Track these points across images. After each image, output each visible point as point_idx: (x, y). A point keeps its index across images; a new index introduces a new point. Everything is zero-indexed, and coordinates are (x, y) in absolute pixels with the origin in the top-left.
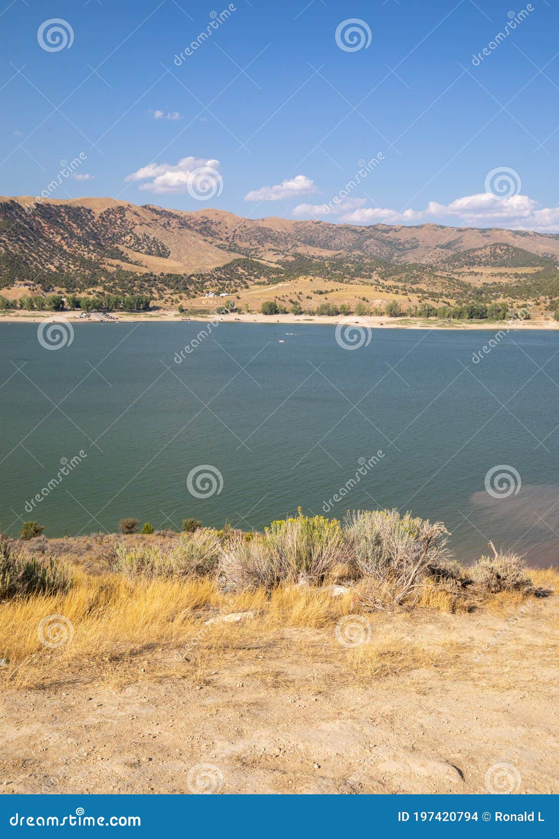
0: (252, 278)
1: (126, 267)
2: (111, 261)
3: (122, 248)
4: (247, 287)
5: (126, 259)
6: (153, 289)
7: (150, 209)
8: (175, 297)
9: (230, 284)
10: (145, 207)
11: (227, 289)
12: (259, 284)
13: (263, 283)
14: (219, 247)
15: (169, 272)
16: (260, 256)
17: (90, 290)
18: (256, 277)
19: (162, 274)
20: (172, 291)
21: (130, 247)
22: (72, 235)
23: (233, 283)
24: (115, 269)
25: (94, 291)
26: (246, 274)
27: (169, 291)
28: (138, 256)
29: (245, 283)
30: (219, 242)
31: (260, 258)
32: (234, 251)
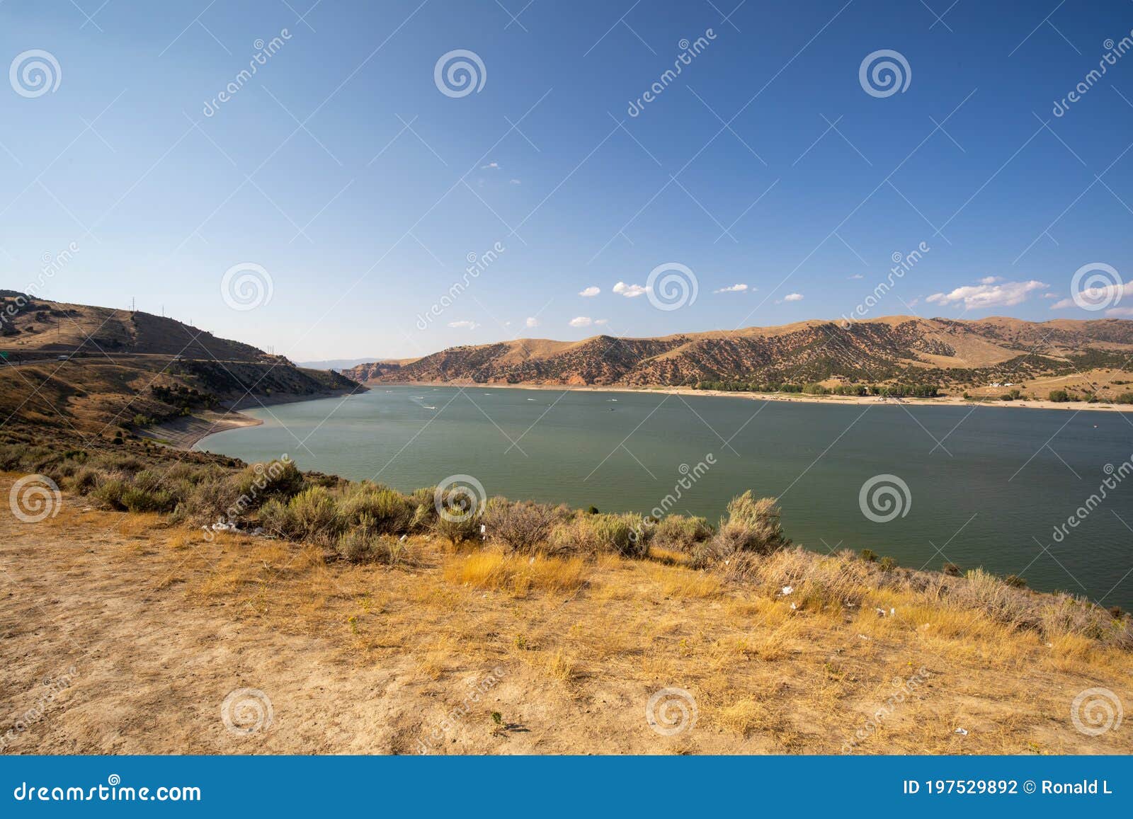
0: (1038, 370)
1: (915, 364)
2: (903, 360)
3: (913, 350)
4: (1033, 379)
5: (915, 358)
6: (940, 381)
7: (938, 321)
8: (960, 386)
9: (1015, 376)
10: (934, 319)
11: (1011, 380)
12: (1045, 375)
13: (1051, 375)
14: (1002, 346)
15: (954, 367)
16: (1046, 352)
17: (887, 381)
18: (1042, 369)
19: (948, 369)
20: (957, 382)
21: (920, 350)
22: (873, 343)
23: (1017, 375)
24: (907, 366)
25: (890, 382)
26: (1031, 367)
27: (954, 382)
28: (928, 356)
29: (1030, 375)
30: (1002, 342)
31: (1045, 354)
32: (1018, 349)
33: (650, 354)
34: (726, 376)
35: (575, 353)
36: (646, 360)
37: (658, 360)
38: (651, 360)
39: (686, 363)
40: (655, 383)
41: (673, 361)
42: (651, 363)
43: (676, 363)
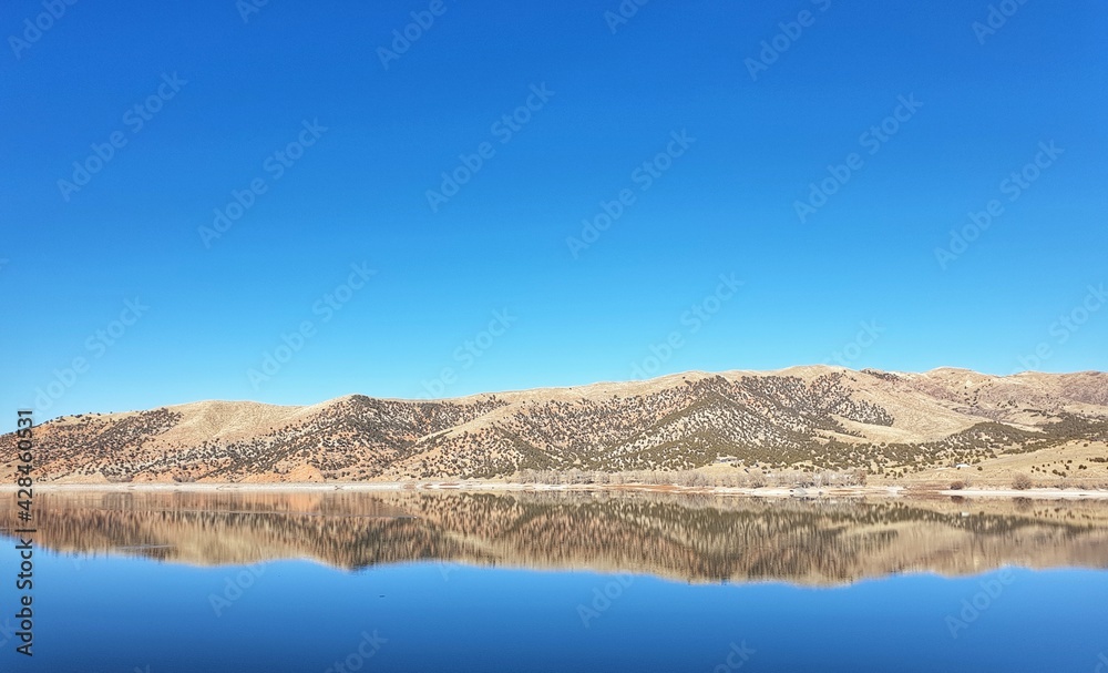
0: (1001, 445)
1: (841, 438)
2: (822, 432)
3: (836, 417)
4: (993, 456)
5: (840, 430)
6: (872, 461)
7: (871, 373)
8: (898, 470)
9: (971, 452)
10: (866, 371)
11: (965, 459)
12: (1010, 452)
13: (1017, 451)
14: (955, 409)
15: (892, 441)
16: (1012, 418)
17: (798, 464)
18: (1007, 443)
19: (883, 444)
20: (896, 463)
21: (846, 416)
22: (780, 407)
23: (974, 452)
24: (828, 441)
25: (802, 466)
26: (992, 440)
27: (890, 463)
28: (856, 426)
29: (991, 451)
30: (956, 405)
31: (1012, 422)
32: (976, 414)
33: (437, 425)
34: (560, 459)
35: (305, 426)
36: (430, 436)
37: (450, 436)
38: (439, 437)
39: (496, 440)
40: (445, 475)
41: (474, 437)
42: (438, 441)
43: (479, 439)
